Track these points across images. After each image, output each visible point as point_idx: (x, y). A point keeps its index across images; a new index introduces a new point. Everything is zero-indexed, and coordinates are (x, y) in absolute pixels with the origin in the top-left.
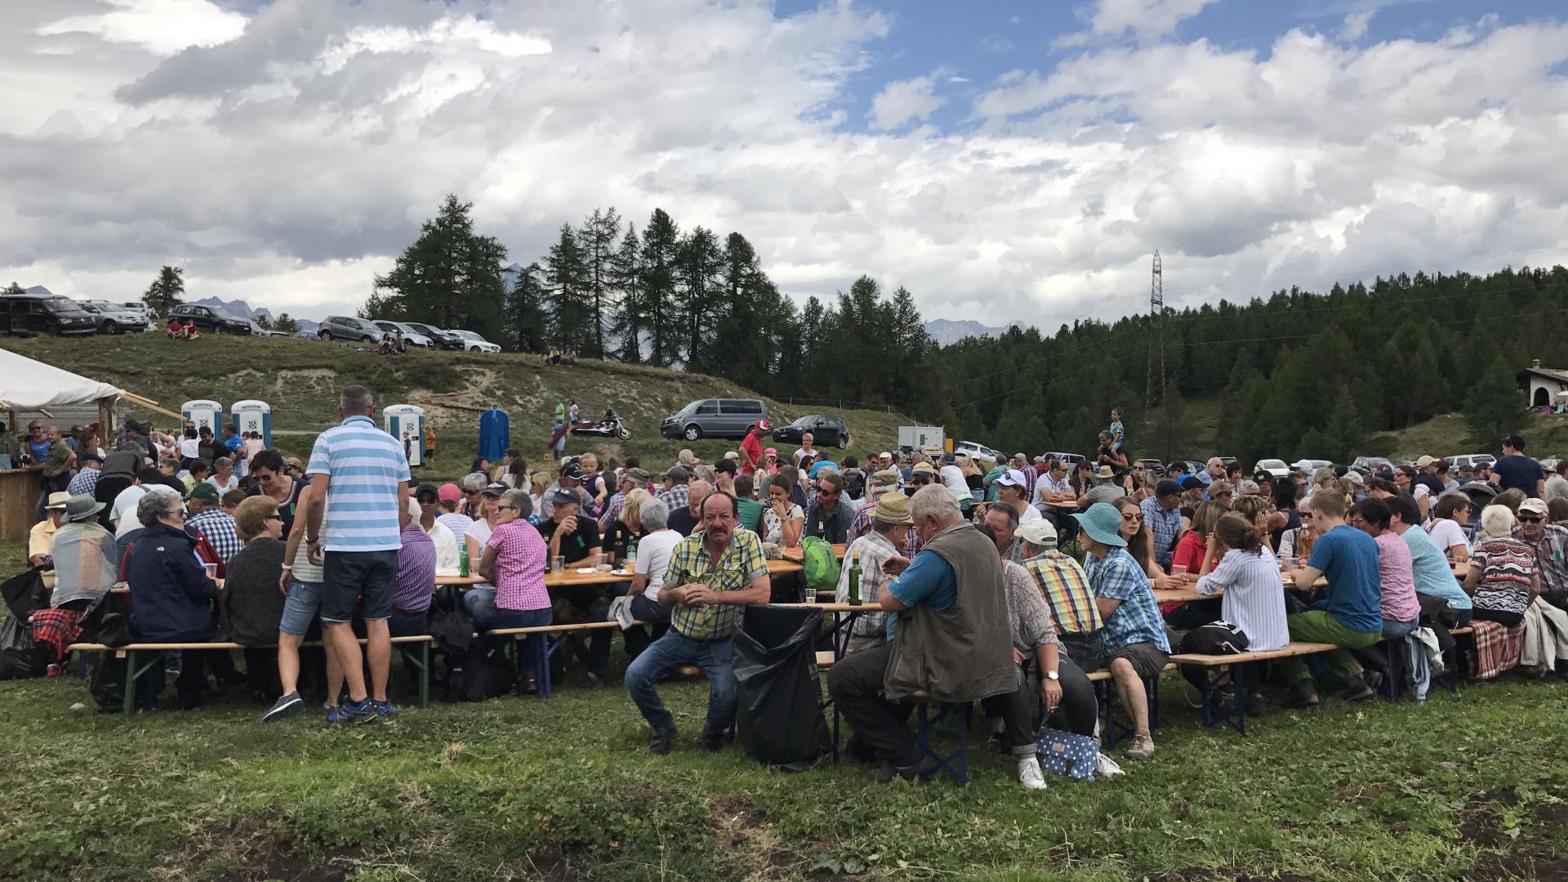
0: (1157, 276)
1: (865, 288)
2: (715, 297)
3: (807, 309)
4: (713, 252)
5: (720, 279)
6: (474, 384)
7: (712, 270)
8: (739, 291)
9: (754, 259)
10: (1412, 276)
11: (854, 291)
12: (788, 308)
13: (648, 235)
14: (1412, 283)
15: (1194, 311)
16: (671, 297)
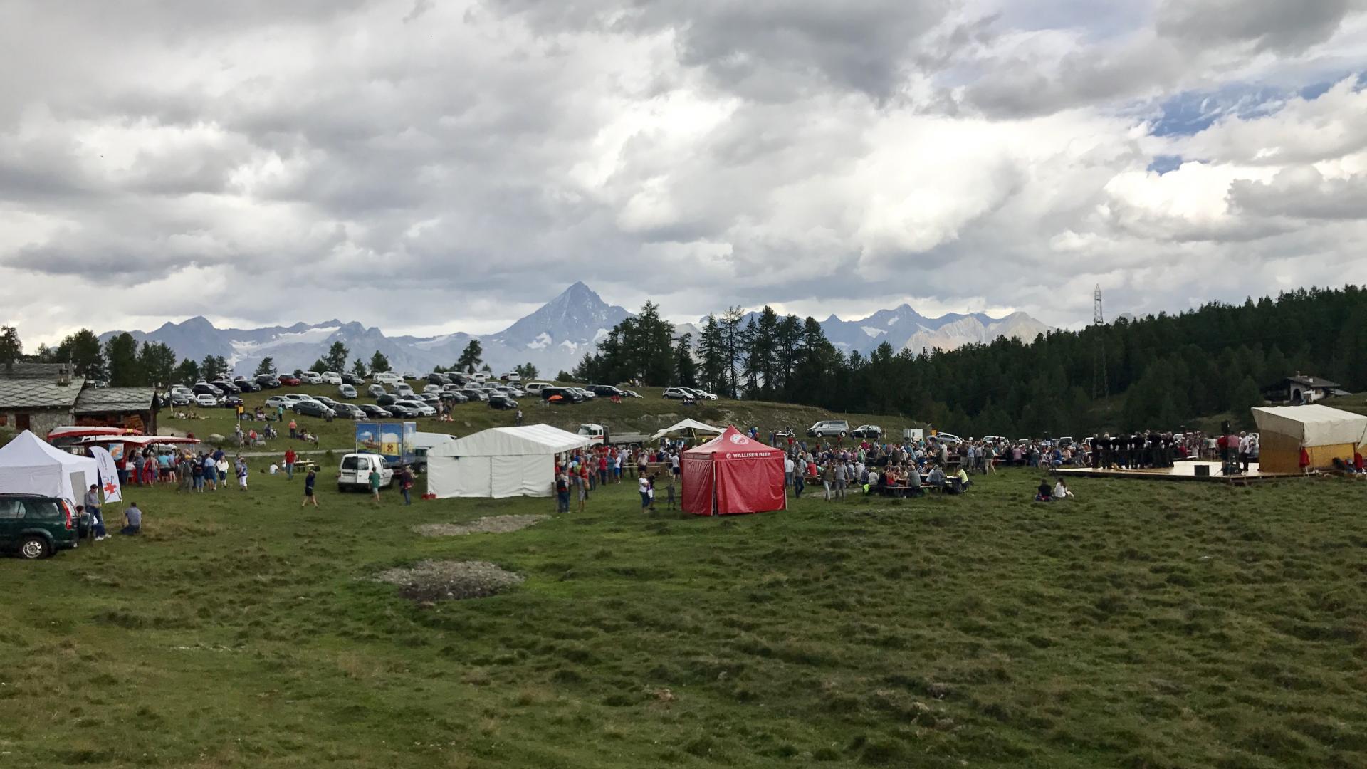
0: (1098, 302)
1: (885, 349)
2: (798, 354)
3: (851, 357)
4: (798, 328)
5: (801, 342)
6: (727, 416)
7: (796, 338)
8: (812, 349)
9: (821, 331)
10: (1308, 289)
11: (879, 350)
12: (840, 356)
13: (760, 321)
14: (1308, 295)
15: (1142, 320)
16: (773, 353)
